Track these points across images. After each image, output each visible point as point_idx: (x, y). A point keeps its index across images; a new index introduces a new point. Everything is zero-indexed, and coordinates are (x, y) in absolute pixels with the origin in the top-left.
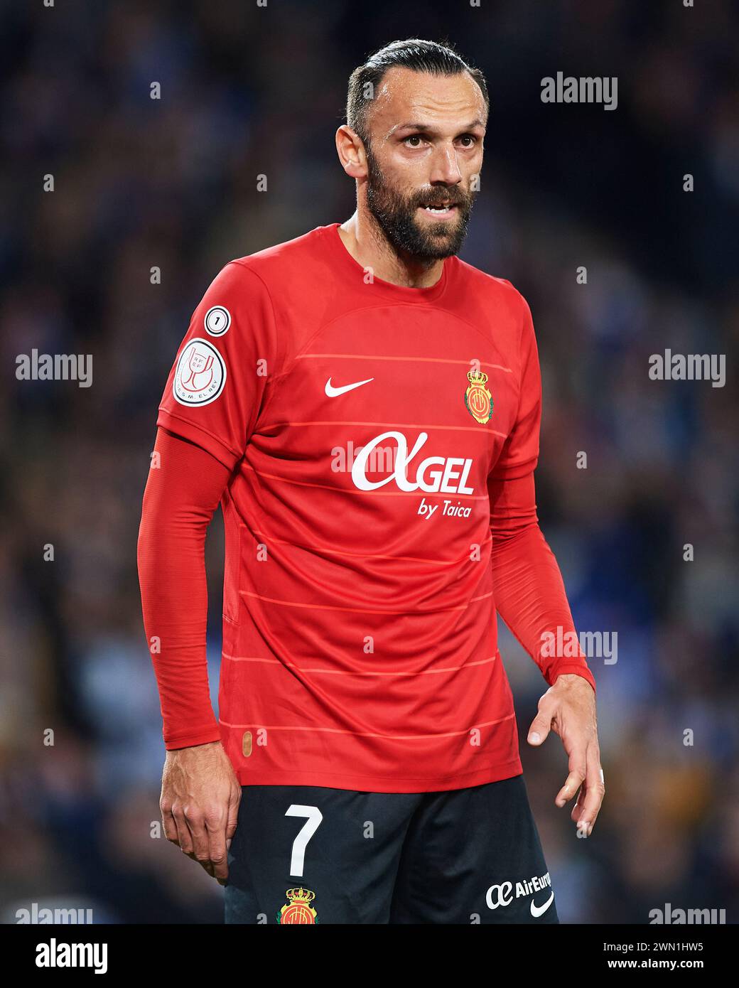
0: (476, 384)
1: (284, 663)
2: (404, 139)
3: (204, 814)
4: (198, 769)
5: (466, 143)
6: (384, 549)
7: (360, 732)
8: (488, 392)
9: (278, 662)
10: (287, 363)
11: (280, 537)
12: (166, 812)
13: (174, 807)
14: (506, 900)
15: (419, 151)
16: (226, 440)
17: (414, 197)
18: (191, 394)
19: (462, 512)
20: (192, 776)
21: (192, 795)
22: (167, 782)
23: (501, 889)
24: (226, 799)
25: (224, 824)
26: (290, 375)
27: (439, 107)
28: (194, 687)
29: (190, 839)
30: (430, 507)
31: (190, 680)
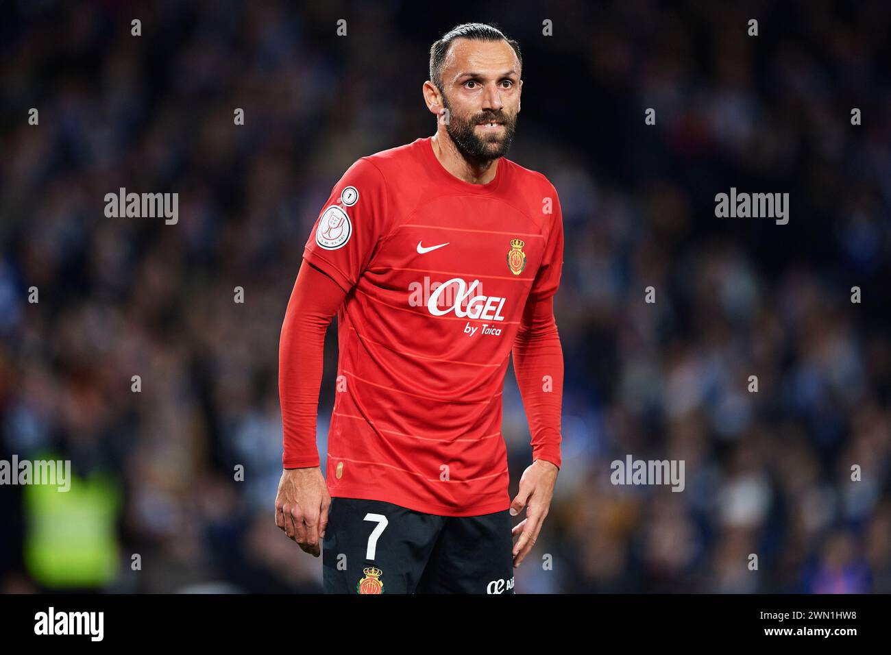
0: (515, 248)
1: (367, 421)
2: (464, 83)
3: (304, 515)
4: (303, 484)
5: (506, 85)
6: (442, 356)
7: (412, 471)
8: (523, 253)
9: (363, 419)
10: (394, 228)
11: (374, 340)
12: (278, 509)
13: (284, 507)
14: (499, 591)
15: (474, 91)
16: (347, 273)
17: (473, 119)
18: (327, 241)
19: (494, 332)
20: (298, 489)
21: (298, 501)
22: (282, 490)
23: (497, 583)
24: (319, 505)
25: (317, 521)
26: (394, 237)
27: (485, 62)
28: (306, 430)
29: (293, 528)
30: (473, 328)
31: (305, 425)
